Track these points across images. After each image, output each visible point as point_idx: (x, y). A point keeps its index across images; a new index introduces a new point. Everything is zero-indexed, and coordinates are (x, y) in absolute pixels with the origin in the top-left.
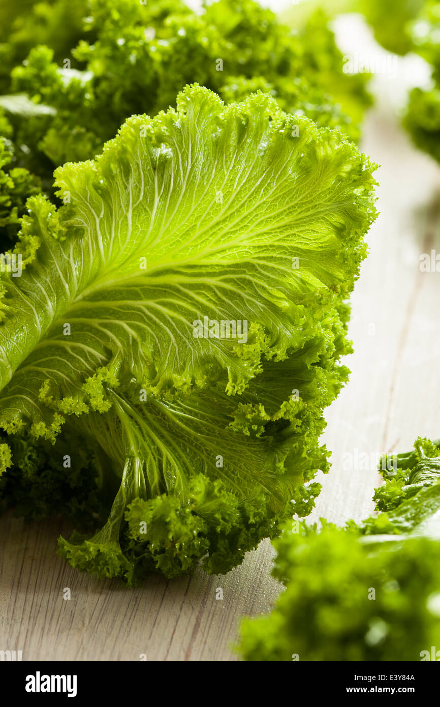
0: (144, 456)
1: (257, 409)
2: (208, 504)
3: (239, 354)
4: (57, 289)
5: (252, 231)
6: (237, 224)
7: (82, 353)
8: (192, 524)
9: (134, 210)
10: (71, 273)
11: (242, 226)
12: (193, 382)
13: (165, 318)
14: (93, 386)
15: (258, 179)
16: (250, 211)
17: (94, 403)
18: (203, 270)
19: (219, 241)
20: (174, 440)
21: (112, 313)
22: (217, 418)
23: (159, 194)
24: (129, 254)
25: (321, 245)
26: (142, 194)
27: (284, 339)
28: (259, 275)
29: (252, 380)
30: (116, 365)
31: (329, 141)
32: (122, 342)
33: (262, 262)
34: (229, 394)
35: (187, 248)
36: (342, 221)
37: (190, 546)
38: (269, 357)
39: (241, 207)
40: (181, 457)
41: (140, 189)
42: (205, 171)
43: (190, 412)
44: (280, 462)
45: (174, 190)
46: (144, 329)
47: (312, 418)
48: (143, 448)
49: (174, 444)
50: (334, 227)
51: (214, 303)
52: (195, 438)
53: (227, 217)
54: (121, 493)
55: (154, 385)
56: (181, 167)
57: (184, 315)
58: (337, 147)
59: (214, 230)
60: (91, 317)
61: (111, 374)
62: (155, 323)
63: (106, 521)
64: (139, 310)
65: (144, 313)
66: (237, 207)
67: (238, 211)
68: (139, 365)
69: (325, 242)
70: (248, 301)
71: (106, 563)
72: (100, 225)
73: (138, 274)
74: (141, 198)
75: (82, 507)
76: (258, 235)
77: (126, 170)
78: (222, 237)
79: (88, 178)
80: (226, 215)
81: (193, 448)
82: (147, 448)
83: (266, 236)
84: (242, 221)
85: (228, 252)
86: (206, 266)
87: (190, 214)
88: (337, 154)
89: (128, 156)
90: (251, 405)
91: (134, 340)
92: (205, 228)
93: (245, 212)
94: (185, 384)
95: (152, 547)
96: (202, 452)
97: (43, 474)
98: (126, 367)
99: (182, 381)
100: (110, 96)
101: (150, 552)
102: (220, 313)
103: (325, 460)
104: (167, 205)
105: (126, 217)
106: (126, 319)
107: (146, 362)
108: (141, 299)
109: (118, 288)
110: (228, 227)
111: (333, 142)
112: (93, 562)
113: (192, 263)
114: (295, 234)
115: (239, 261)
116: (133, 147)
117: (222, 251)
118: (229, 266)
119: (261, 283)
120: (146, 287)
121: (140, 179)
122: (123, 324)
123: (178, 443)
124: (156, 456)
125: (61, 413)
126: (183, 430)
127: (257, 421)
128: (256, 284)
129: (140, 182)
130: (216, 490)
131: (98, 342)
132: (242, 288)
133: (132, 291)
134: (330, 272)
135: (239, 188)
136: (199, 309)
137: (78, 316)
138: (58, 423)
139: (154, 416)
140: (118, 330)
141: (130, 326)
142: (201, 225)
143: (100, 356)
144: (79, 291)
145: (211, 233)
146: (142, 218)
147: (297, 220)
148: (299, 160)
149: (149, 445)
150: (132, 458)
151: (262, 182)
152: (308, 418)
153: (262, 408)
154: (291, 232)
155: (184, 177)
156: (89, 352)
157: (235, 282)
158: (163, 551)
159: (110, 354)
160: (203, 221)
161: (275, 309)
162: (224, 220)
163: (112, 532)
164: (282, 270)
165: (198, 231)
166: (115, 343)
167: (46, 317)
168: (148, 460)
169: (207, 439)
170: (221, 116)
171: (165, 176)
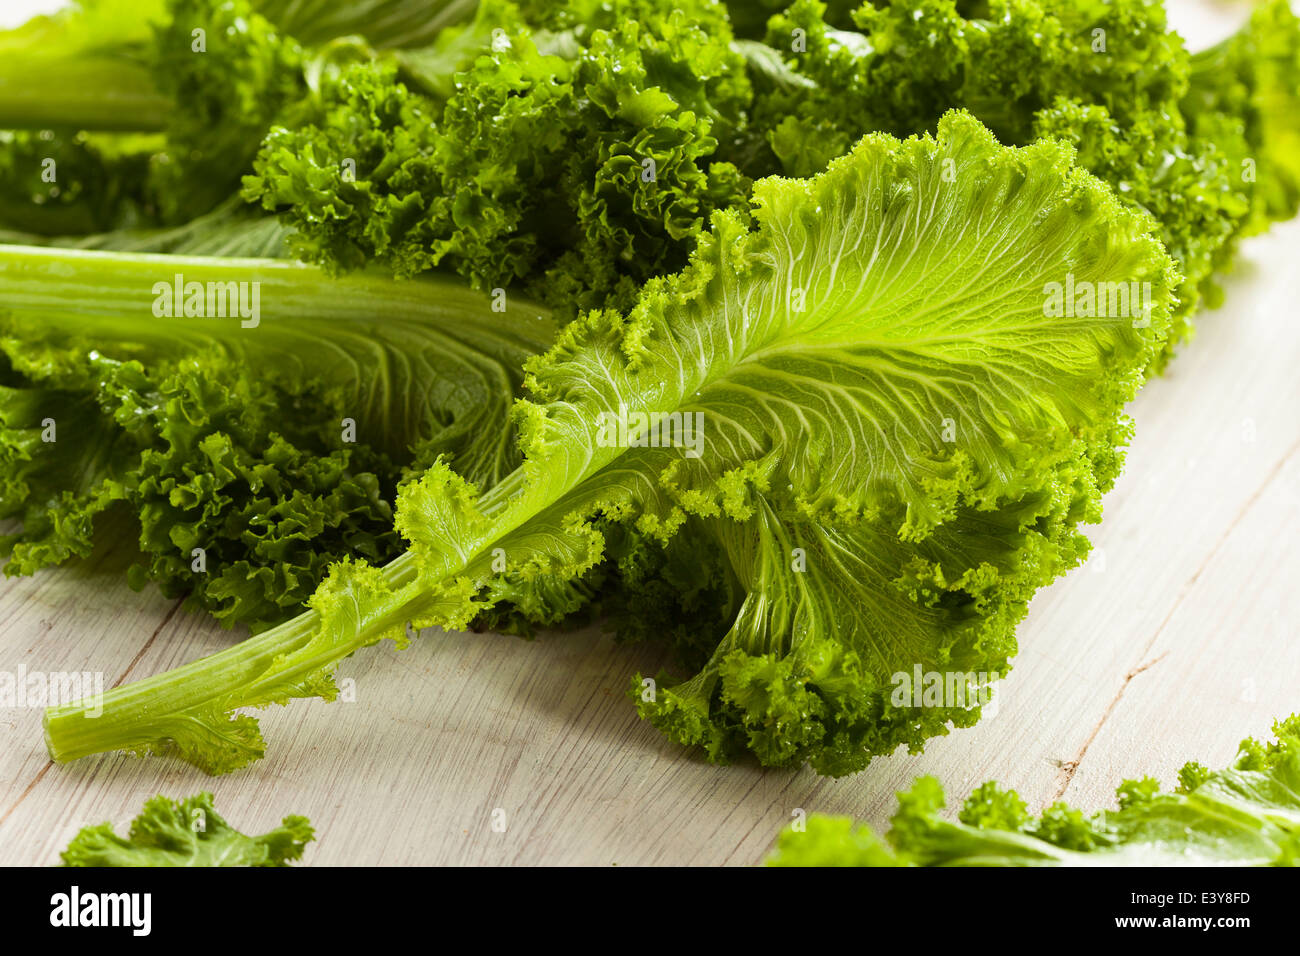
0: (773, 595)
1: (933, 569)
2: (832, 681)
3: (927, 489)
4: (718, 343)
5: (994, 325)
6: (977, 312)
7: (733, 434)
8: (801, 702)
9: (842, 261)
10: (741, 325)
11: (981, 317)
12: (861, 511)
13: (853, 414)
14: (733, 485)
15: (1020, 257)
16: (997, 298)
17: (727, 505)
18: (920, 363)
19: (948, 328)
20: (825, 582)
21: (789, 391)
22: (888, 566)
23: (881, 245)
24: (825, 318)
25: (1079, 367)
26: (858, 242)
27: (996, 483)
28: (988, 388)
29: (937, 527)
30: (771, 462)
31: (1126, 229)
32: (789, 434)
33: (997, 371)
34: (902, 538)
35: (904, 327)
36: (1112, 343)
37: (797, 729)
38: (970, 501)
39: (986, 290)
40: (825, 607)
41: (858, 235)
42: (951, 230)
43: (856, 550)
44: (946, 647)
45: (901, 247)
46: (821, 422)
47: (1005, 599)
48: (777, 583)
49: (823, 588)
50: (1100, 347)
51: (922, 411)
52: (852, 587)
53: (965, 300)
54: (731, 636)
55: (810, 502)
56: (918, 219)
57: (878, 416)
58: (1133, 239)
59: (944, 313)
60: (759, 388)
61: (762, 474)
62: (838, 418)
63: (702, 668)
64: (823, 395)
65: (828, 401)
66: (982, 289)
67: (982, 294)
68: (800, 470)
69: (1088, 365)
70: (965, 418)
71: (682, 725)
72: (794, 271)
73: (836, 345)
74: (856, 247)
75: (691, 640)
76: (1002, 334)
77: (850, 204)
78: (953, 325)
79: (796, 202)
80: (964, 297)
81: (846, 600)
82: (782, 585)
83: (1012, 337)
84: (984, 309)
85: (957, 347)
86: (924, 358)
87: (918, 283)
88: (1133, 248)
89: (857, 185)
90: (927, 562)
91: (805, 434)
92: (934, 307)
93: (991, 300)
94: (849, 510)
95: (747, 719)
96: (857, 608)
97: (649, 584)
98: (784, 468)
99: (847, 505)
100: (891, 84)
101: (743, 725)
102: (925, 427)
103: (1004, 660)
104: (888, 265)
105: (830, 268)
106: (803, 404)
107: (810, 468)
108: (830, 381)
109: (805, 358)
110: (964, 312)
111: (1132, 232)
112: (667, 719)
113: (909, 349)
114: (1049, 345)
115: (969, 361)
116: (866, 175)
117: (950, 343)
118: (954, 366)
119: (988, 399)
120: (841, 366)
121: (862, 220)
122: (798, 409)
123: (828, 589)
124: (792, 598)
125: (683, 509)
126: (839, 571)
127: (930, 584)
128: (982, 399)
129: (860, 225)
130: (845, 665)
131: (759, 425)
132: (962, 400)
133: (821, 367)
134: (1080, 407)
135: (990, 264)
136: (899, 413)
137: (744, 383)
138: (676, 519)
139: (807, 543)
140: (789, 417)
141: (806, 413)
142: (930, 301)
143: (755, 444)
144: (748, 352)
145: (939, 315)
146: (849, 274)
147: (1056, 326)
148: (1084, 244)
149: (786, 581)
150: (757, 593)
151: (1025, 262)
152: (999, 598)
153: (938, 569)
154: (1045, 340)
155: (919, 233)
156: (742, 436)
157: (956, 390)
158: (760, 727)
159: (768, 444)
160: (933, 297)
161: (994, 440)
162: (961, 303)
163: (705, 685)
164: (1017, 389)
165: (923, 310)
166: (779, 433)
167: (695, 376)
168: (779, 601)
169: (866, 591)
170: (991, 160)
171: (895, 225)
